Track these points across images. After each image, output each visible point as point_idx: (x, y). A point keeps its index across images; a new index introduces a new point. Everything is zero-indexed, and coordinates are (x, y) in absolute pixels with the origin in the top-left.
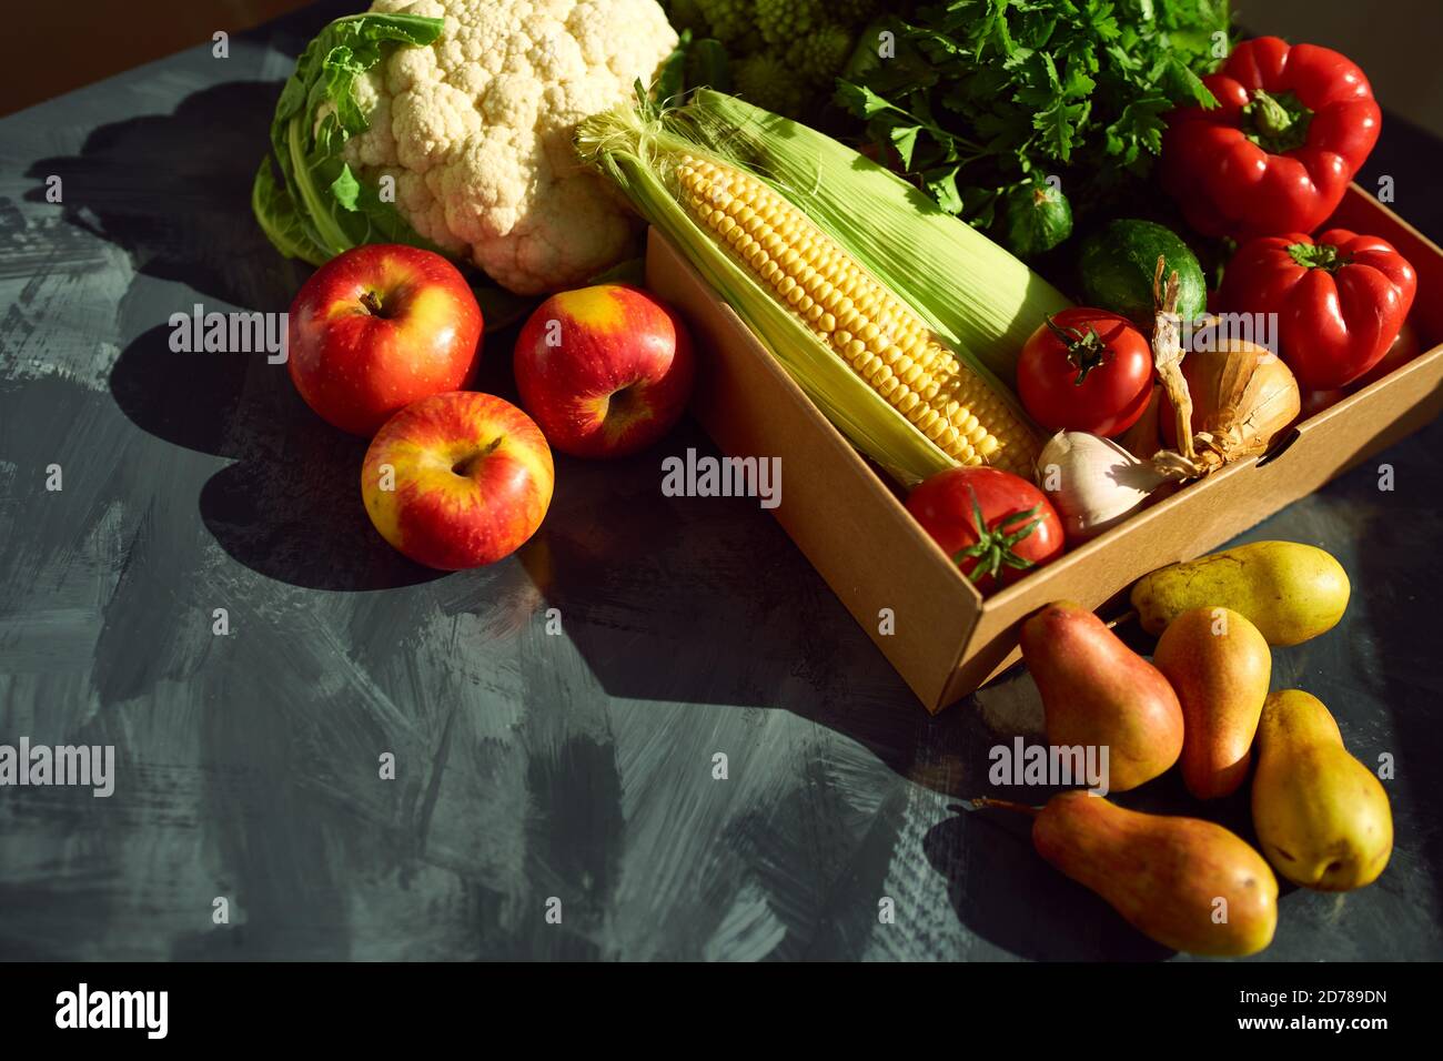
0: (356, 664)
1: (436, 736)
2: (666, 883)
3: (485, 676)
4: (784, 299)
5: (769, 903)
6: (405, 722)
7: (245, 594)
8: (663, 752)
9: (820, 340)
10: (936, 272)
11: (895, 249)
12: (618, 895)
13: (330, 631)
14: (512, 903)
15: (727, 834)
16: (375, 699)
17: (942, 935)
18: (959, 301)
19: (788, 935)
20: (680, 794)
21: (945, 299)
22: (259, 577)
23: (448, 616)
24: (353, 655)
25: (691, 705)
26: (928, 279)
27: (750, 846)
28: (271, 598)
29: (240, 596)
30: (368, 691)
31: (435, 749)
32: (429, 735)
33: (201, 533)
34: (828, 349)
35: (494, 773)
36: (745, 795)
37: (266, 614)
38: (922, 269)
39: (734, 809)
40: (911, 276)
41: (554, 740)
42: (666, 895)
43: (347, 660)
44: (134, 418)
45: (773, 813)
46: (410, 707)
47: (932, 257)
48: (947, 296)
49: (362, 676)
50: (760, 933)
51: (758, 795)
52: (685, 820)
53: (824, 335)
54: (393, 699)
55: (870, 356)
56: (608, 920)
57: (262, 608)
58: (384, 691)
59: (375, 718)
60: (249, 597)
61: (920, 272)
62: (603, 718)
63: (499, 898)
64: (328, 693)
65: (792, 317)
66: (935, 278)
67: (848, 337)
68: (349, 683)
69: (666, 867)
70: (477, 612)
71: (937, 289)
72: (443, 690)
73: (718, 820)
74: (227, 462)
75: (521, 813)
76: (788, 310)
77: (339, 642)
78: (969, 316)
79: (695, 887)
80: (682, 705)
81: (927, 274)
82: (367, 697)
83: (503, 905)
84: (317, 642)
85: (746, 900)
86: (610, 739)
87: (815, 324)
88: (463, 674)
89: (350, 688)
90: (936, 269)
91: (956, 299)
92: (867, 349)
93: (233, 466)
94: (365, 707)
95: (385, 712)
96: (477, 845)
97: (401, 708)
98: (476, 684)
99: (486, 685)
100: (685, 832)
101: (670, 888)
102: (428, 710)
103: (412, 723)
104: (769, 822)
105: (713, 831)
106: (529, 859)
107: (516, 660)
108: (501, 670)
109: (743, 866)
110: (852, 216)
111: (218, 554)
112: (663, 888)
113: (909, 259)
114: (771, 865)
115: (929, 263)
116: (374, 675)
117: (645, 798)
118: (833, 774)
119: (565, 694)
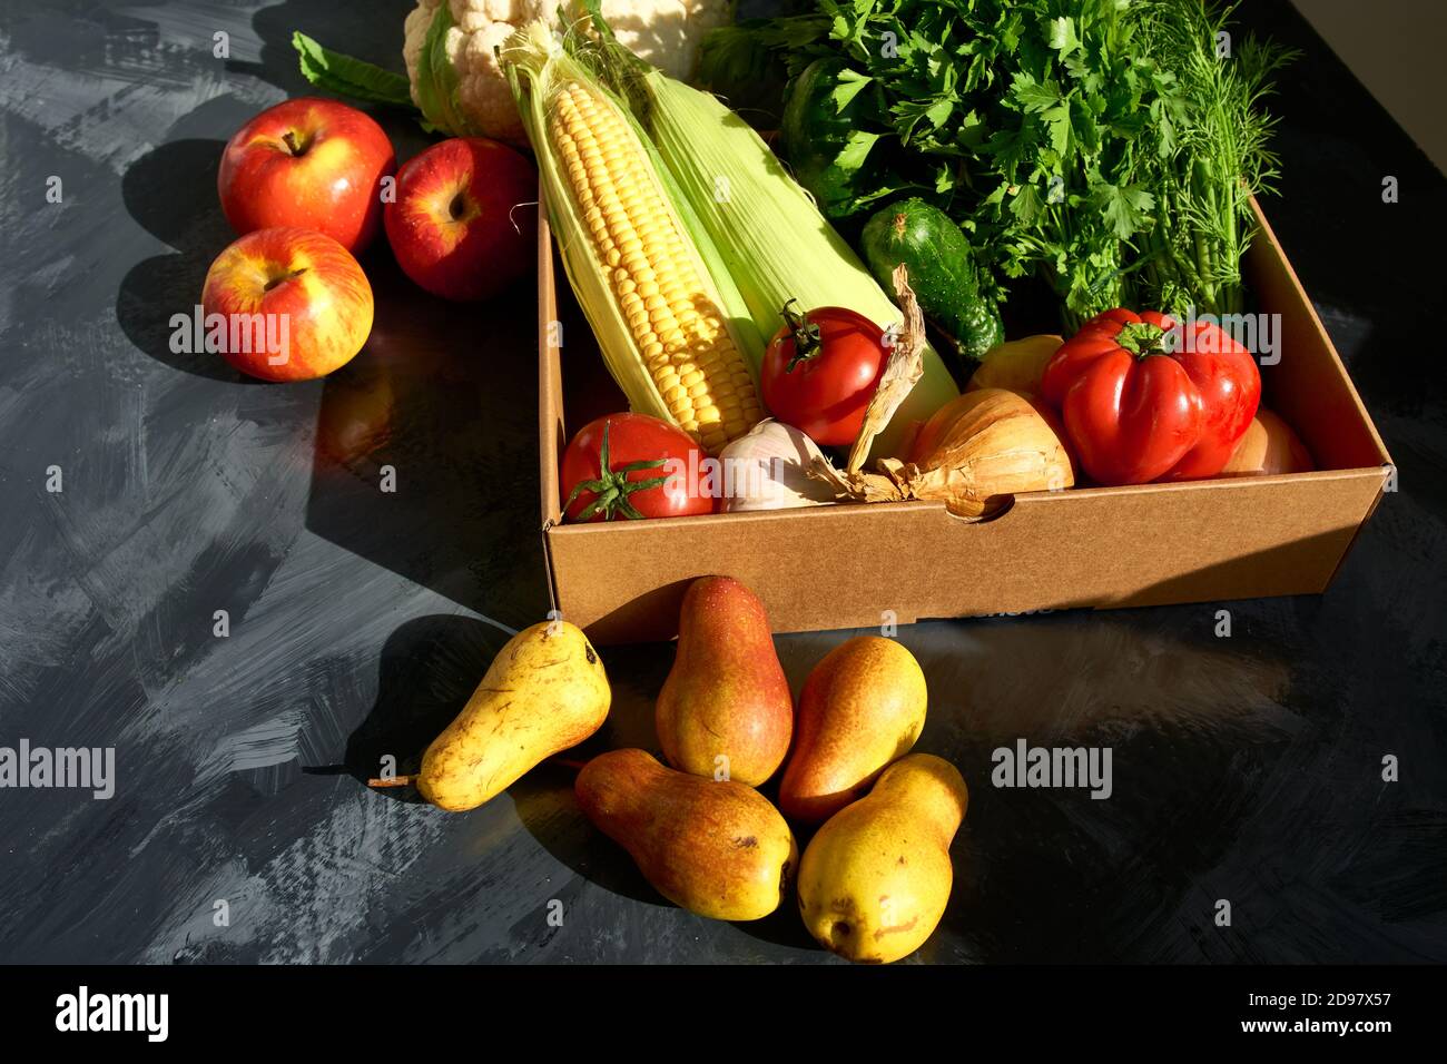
0: (145, 427)
1: (158, 501)
2: (236, 678)
3: (230, 472)
4: (588, 226)
5: (300, 730)
6: (145, 480)
7: (107, 349)
8: (315, 582)
9: (603, 273)
10: (756, 246)
11: (731, 217)
12: (193, 670)
13: (145, 396)
14: (113, 640)
15: (313, 664)
16: (137, 456)
17: (419, 823)
18: (769, 282)
19: (295, 760)
20: (304, 618)
21: (758, 277)
22: (127, 342)
23: (238, 418)
24: (146, 420)
25: (361, 559)
26: (748, 252)
27: (323, 681)
28: (123, 359)
29: (103, 349)
30: (137, 449)
31: (149, 509)
32: (154, 498)
33: (112, 296)
34: (605, 282)
35: (178, 544)
36: (352, 642)
37: (111, 369)
38: (747, 242)
39: (334, 648)
40: (735, 246)
41: (241, 539)
42: (228, 687)
43: (140, 422)
44: (128, 202)
45: (361, 666)
46: (157, 471)
47: (760, 232)
48: (760, 274)
49: (142, 437)
50: (274, 749)
51: (361, 646)
52: (289, 639)
53: (608, 269)
54: (150, 462)
55: (635, 298)
56: (170, 684)
57: (112, 364)
58: (148, 454)
59: (126, 470)
60: (109, 353)
61: (743, 245)
62: (290, 538)
63: (109, 632)
64: (109, 439)
65: (587, 244)
66: (755, 253)
67: (623, 274)
68: (128, 438)
69: (245, 667)
70: (261, 424)
71: (754, 265)
72: (190, 470)
73: (314, 651)
74: (170, 250)
75: (172, 580)
76: (587, 237)
77: (145, 406)
78: (773, 298)
79: (254, 692)
80: (356, 556)
81: (750, 248)
82: (134, 452)
83: (106, 638)
84: (130, 401)
85: (284, 720)
86: (283, 555)
87: (604, 257)
88: (215, 464)
89: (127, 442)
90: (760, 246)
91: (766, 279)
92: (636, 291)
93: (172, 256)
94: (126, 459)
95: (137, 469)
96: (123, 589)
97: (150, 472)
98: (218, 474)
99: (224, 478)
100: (284, 646)
101: (235, 683)
102: (168, 479)
103: (149, 484)
104: (353, 671)
105: (304, 656)
106: (151, 616)
107: (261, 469)
108: (246, 473)
109: (305, 693)
110: (705, 175)
111: (111, 315)
112: (230, 681)
113: (738, 229)
114: (327, 703)
115: (754, 237)
116: (149, 442)
117: (273, 610)
118: (437, 658)
119: (277, 509)
